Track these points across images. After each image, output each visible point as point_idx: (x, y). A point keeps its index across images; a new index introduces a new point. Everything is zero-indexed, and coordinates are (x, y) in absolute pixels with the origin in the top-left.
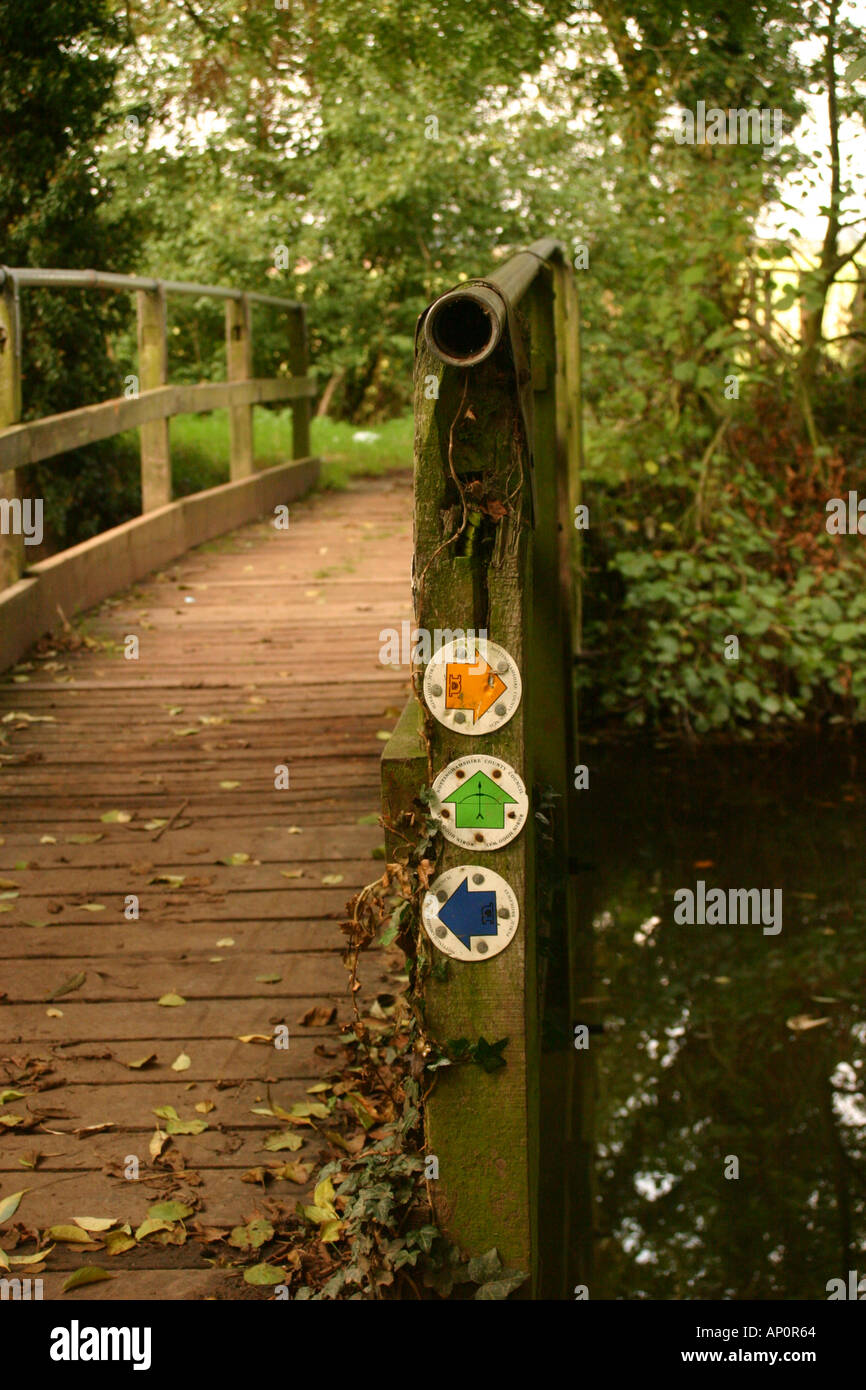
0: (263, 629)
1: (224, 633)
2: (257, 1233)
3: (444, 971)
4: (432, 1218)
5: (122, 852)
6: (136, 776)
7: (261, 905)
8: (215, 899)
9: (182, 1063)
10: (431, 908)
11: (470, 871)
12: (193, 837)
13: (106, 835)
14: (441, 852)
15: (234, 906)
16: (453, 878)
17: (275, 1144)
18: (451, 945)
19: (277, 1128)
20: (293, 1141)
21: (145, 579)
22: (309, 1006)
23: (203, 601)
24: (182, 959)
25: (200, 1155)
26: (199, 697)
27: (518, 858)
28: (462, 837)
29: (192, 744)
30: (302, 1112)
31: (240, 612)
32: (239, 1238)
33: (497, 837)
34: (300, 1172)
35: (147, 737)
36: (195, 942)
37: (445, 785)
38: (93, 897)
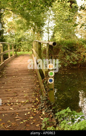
0: (18, 65)
1: (16, 65)
2: (34, 101)
3: (49, 84)
4: (49, 100)
5: (15, 79)
6: (14, 74)
7: (25, 81)
8: (22, 81)
9: (24, 91)
10: (48, 80)
11: (51, 78)
12: (19, 77)
13: (14, 77)
14: (49, 77)
15: (24, 82)
16: (50, 78)
17: (33, 96)
18: (50, 83)
19: (32, 95)
20: (34, 96)
21: (10, 62)
22: (31, 87)
23: (14, 63)
24: (22, 85)
25: (28, 97)
26: (16, 69)
27: (54, 77)
28: (50, 76)
29: (17, 72)
30: (33, 94)
31: (16, 64)
32: (32, 102)
33: (52, 76)
34: (35, 97)
35: (14, 71)
36: (22, 84)
37: (49, 73)
38: (15, 81)
